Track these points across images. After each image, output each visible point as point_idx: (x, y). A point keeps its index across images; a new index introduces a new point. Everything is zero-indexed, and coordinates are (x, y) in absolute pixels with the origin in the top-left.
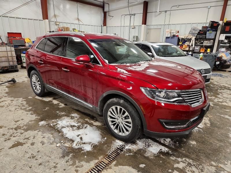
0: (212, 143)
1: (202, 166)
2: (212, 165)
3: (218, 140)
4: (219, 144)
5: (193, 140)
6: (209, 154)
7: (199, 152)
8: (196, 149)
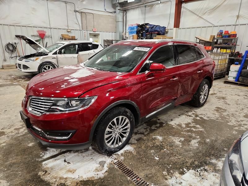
0: (17, 157)
1: (10, 138)
2: (4, 143)
3: (14, 163)
4: (11, 161)
5: (33, 146)
6: (11, 147)
7: (19, 143)
8: (24, 142)
